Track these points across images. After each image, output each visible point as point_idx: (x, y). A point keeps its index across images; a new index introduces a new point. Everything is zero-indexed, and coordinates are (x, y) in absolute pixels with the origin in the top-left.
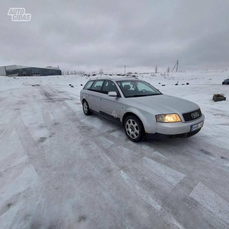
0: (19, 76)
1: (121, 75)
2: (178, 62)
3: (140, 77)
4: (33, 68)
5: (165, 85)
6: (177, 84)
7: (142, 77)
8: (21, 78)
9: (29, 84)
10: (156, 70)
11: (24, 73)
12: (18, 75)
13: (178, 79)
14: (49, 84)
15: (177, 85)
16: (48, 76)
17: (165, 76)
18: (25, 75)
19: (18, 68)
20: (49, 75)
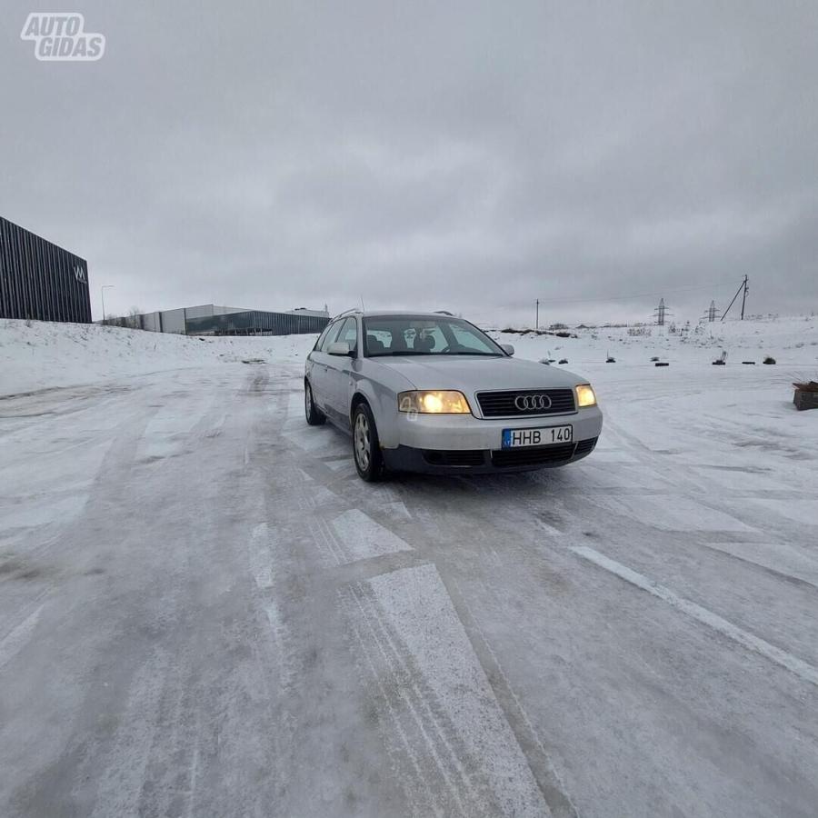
0: (217, 334)
1: (517, 332)
2: (745, 282)
3: (585, 336)
4: (256, 312)
5: (667, 364)
6: (719, 359)
7: (593, 336)
8: (220, 341)
9: (236, 357)
10: (661, 315)
11: (232, 327)
12: (216, 332)
13: (740, 347)
14: (290, 359)
15: (720, 363)
16: (292, 336)
17: (689, 333)
18: (232, 333)
19: (217, 313)
20: (296, 333)
